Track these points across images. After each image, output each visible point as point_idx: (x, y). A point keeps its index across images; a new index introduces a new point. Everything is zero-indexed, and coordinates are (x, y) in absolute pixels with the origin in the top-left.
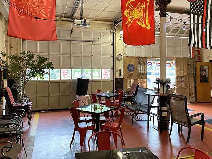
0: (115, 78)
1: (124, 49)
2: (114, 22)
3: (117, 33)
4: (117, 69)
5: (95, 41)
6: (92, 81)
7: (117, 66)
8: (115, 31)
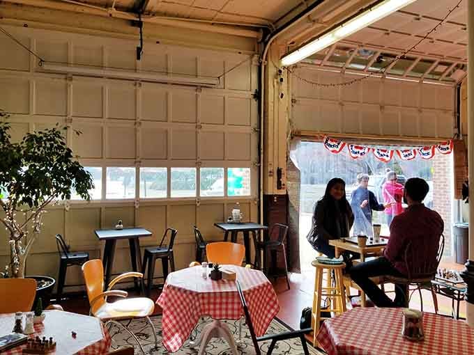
0: (264, 195)
1: (290, 110)
2: (261, 30)
3: (270, 63)
4: (270, 169)
5: (207, 87)
6: (198, 205)
7: (270, 159)
8: (264, 57)
